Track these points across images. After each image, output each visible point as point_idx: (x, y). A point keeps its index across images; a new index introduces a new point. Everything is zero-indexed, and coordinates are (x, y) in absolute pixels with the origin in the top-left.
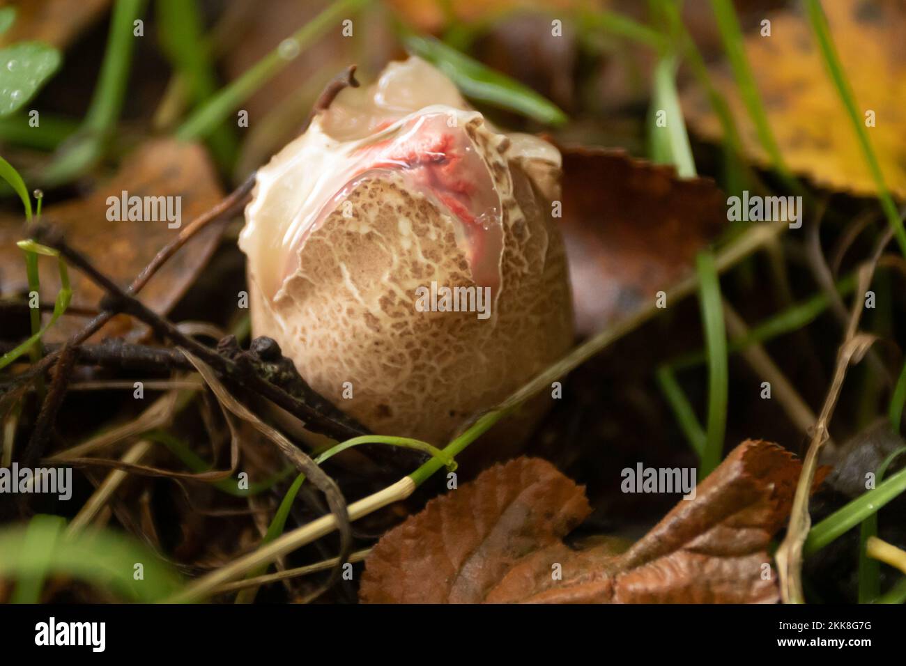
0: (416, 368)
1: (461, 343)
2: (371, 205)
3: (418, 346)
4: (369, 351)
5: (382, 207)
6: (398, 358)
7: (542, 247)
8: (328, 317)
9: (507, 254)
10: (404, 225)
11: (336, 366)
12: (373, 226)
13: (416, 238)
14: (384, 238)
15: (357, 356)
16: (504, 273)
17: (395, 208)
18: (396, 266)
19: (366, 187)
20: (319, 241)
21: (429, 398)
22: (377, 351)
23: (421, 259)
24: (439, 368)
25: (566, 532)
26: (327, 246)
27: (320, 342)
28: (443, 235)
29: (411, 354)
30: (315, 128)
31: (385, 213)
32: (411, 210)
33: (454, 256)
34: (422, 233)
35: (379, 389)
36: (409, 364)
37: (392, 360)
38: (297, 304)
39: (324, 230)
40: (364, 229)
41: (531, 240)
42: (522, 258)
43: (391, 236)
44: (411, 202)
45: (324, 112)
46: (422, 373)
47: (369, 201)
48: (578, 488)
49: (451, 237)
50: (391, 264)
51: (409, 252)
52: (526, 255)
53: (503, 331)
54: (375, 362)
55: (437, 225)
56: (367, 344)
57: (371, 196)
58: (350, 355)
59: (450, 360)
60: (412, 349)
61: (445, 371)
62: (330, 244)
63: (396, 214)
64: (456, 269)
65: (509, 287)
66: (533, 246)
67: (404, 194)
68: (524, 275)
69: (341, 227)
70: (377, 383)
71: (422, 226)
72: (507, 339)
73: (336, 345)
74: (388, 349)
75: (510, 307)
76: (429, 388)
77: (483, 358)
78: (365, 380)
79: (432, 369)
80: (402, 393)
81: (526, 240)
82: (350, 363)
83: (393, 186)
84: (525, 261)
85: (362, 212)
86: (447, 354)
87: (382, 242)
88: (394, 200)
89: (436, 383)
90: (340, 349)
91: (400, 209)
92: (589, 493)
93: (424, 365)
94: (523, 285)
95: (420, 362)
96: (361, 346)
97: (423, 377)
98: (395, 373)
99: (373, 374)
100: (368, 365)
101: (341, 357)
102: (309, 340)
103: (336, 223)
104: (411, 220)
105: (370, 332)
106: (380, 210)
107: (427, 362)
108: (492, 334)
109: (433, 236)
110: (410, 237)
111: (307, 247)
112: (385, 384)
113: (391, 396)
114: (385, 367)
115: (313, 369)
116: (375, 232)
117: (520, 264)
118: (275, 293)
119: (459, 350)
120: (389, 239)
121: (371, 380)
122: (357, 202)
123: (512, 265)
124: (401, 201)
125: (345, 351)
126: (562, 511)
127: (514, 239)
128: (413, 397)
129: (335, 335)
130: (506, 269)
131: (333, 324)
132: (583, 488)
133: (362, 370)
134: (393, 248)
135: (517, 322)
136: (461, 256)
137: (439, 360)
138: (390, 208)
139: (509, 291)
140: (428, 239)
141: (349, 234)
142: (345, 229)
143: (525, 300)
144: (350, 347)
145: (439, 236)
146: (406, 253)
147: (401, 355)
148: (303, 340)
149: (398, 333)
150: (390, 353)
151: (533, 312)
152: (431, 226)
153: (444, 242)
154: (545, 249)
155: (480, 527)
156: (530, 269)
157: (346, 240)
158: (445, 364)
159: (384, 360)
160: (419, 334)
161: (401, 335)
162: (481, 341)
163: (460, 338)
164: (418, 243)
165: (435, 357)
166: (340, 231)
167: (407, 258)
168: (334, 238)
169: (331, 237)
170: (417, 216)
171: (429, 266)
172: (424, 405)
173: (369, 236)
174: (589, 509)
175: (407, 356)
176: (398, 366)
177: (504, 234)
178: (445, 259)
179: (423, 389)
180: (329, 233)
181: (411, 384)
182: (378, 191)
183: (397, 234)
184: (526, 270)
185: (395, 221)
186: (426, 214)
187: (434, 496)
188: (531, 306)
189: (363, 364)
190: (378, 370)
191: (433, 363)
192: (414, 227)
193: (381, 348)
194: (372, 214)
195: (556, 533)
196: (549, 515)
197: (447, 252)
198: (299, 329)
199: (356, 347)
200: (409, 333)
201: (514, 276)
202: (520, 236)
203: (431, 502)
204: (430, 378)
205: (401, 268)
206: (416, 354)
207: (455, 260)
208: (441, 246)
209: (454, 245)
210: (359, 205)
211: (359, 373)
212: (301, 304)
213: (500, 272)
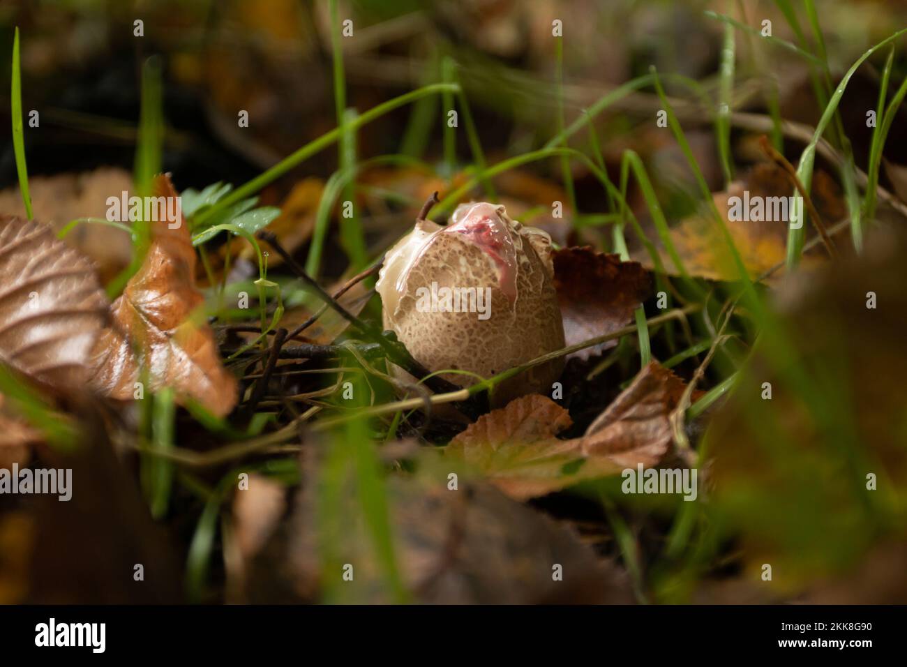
0: (471, 341)
1: (496, 328)
2: (444, 251)
3: (471, 327)
4: (445, 331)
5: (450, 251)
6: (460, 335)
7: (540, 280)
8: (423, 316)
9: (520, 278)
10: (463, 260)
11: (427, 344)
12: (446, 263)
13: (469, 266)
14: (451, 268)
15: (438, 335)
16: (518, 288)
17: (457, 252)
18: (458, 281)
19: (441, 240)
20: (417, 273)
21: (479, 361)
22: (449, 331)
23: (472, 277)
24: (484, 343)
25: (558, 432)
26: (422, 277)
27: (418, 332)
28: (483, 263)
29: (468, 332)
30: (417, 228)
31: (452, 255)
32: (466, 252)
33: (489, 274)
34: (472, 263)
35: (451, 355)
36: (467, 339)
37: (458, 336)
38: (406, 314)
39: (419, 266)
40: (441, 265)
41: (533, 274)
42: (528, 282)
43: (455, 266)
44: (466, 247)
45: (422, 221)
46: (474, 344)
47: (443, 248)
48: (564, 410)
49: (488, 264)
50: (455, 281)
51: (466, 273)
52: (532, 282)
53: (520, 324)
54: (448, 337)
55: (480, 258)
56: (444, 327)
57: (444, 246)
58: (435, 335)
59: (490, 338)
60: (468, 329)
61: (487, 343)
62: (423, 275)
63: (458, 255)
64: (491, 282)
65: (522, 298)
66: (535, 277)
67: (462, 243)
68: (530, 293)
69: (429, 265)
70: (450, 351)
71: (472, 260)
72: (523, 330)
73: (427, 331)
74: (455, 329)
75: (523, 310)
76: (479, 354)
77: (510, 340)
78: (443, 350)
79: (480, 342)
80: (463, 357)
81: (531, 274)
82: (435, 340)
83: (456, 239)
84: (530, 285)
85: (440, 255)
86: (488, 334)
87: (450, 269)
88: (457, 247)
89: (483, 351)
90: (429, 333)
91: (460, 252)
92: (570, 414)
93: (475, 339)
94: (530, 298)
95: (473, 337)
96: (440, 329)
97: (475, 347)
98: (459, 344)
99: (448, 345)
100: (444, 340)
101: (430, 337)
102: (413, 333)
103: (426, 262)
104: (467, 258)
105: (445, 320)
106: (450, 254)
107: (477, 338)
108: (513, 325)
109: (478, 265)
110: (465, 266)
111: (410, 278)
112: (454, 351)
113: (458, 359)
114: (454, 341)
115: (415, 350)
116: (447, 265)
117: (528, 285)
118: (394, 311)
119: (495, 332)
120: (454, 269)
121: (446, 349)
122: (437, 249)
123: (523, 285)
124: (460, 248)
125: (432, 334)
126: (556, 421)
127: (523, 270)
128: (470, 360)
129: (427, 326)
130: (520, 287)
131: (425, 319)
132: (567, 411)
133: (441, 344)
134: (456, 273)
135: (528, 320)
136: (493, 274)
137: (484, 337)
138: (454, 252)
139: (522, 300)
140: (476, 266)
141: (433, 268)
142: (430, 265)
143: (531, 307)
144: (435, 331)
145: (481, 264)
146: (463, 273)
147: (462, 332)
148: (410, 334)
149: (460, 318)
150: (456, 332)
151: (537, 316)
152: (477, 259)
153: (484, 267)
154: (543, 281)
155: (509, 430)
156: (534, 289)
157: (431, 272)
158: (487, 340)
159: (453, 336)
160: (472, 319)
161: (462, 320)
162: (508, 328)
163: (496, 325)
164: (470, 269)
165: (482, 334)
166: (428, 267)
167: (464, 277)
168: (425, 272)
169: (423, 271)
170: (469, 255)
171: (476, 280)
172: (477, 365)
173: (444, 268)
174: (571, 422)
175: (466, 333)
176: (461, 340)
177: (517, 266)
178: (484, 276)
179: (475, 355)
180: (422, 268)
181: (469, 351)
182: (448, 243)
183: (459, 265)
184: (531, 290)
185: (457, 259)
186: (474, 253)
187: (483, 414)
188: (535, 313)
189: (442, 340)
190: (450, 342)
191: (480, 338)
192: (468, 261)
193: (451, 329)
194: (445, 257)
195: (551, 432)
196: (547, 424)
197: (486, 273)
198: (408, 329)
199: (438, 330)
200: (466, 319)
201: (525, 292)
202: (528, 270)
203: (481, 417)
204: (479, 348)
205: (461, 282)
206: (470, 332)
207: (490, 277)
208: (482, 270)
209: (489, 269)
210: (438, 251)
211: (440, 346)
212: (409, 314)
213: (516, 287)
